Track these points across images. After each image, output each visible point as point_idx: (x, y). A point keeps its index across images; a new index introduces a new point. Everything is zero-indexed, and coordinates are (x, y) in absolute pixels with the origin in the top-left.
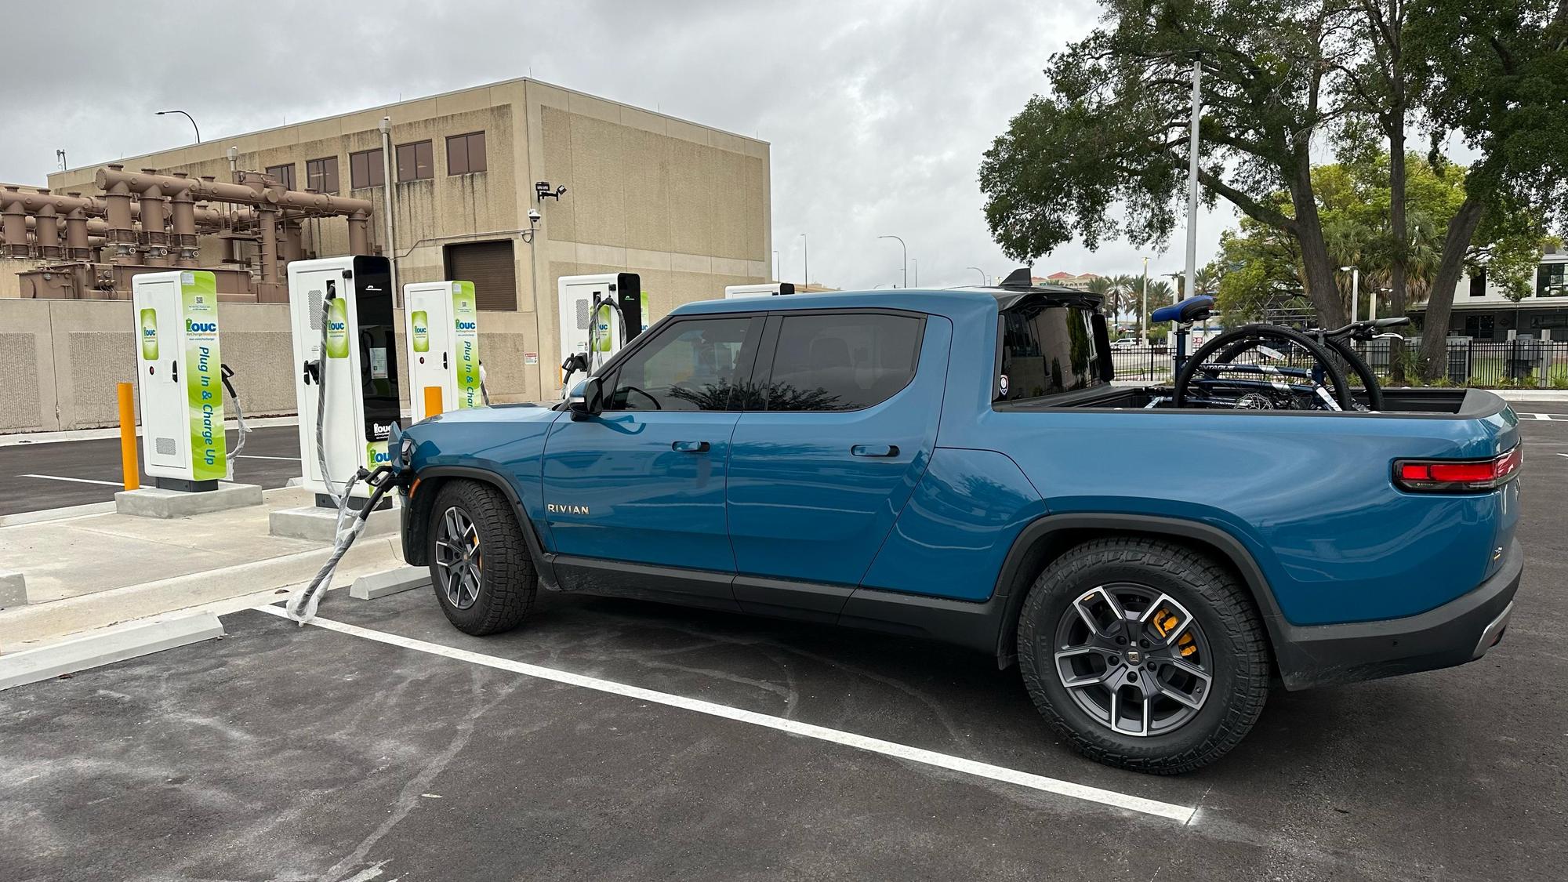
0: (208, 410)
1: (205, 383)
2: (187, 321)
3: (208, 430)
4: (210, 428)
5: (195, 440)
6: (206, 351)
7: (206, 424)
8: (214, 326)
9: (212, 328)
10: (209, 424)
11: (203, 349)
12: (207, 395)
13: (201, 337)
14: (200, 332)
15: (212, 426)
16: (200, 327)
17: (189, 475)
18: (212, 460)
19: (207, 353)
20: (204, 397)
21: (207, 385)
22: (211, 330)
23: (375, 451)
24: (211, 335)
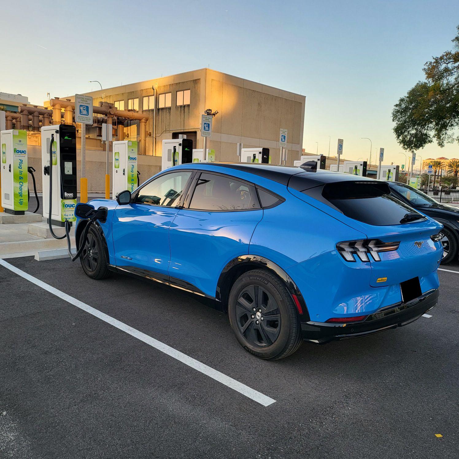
0: (21, 184)
1: (21, 173)
2: (14, 149)
3: (21, 192)
4: (22, 191)
5: (15, 195)
6: (22, 161)
7: (20, 189)
8: (25, 151)
9: (25, 152)
10: (22, 189)
11: (21, 160)
12: (21, 178)
13: (20, 156)
14: (20, 153)
15: (23, 190)
16: (20, 152)
17: (12, 207)
18: (22, 203)
19: (22, 162)
20: (20, 179)
21: (21, 174)
22: (24, 153)
23: (65, 203)
24: (24, 155)
